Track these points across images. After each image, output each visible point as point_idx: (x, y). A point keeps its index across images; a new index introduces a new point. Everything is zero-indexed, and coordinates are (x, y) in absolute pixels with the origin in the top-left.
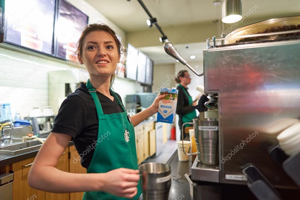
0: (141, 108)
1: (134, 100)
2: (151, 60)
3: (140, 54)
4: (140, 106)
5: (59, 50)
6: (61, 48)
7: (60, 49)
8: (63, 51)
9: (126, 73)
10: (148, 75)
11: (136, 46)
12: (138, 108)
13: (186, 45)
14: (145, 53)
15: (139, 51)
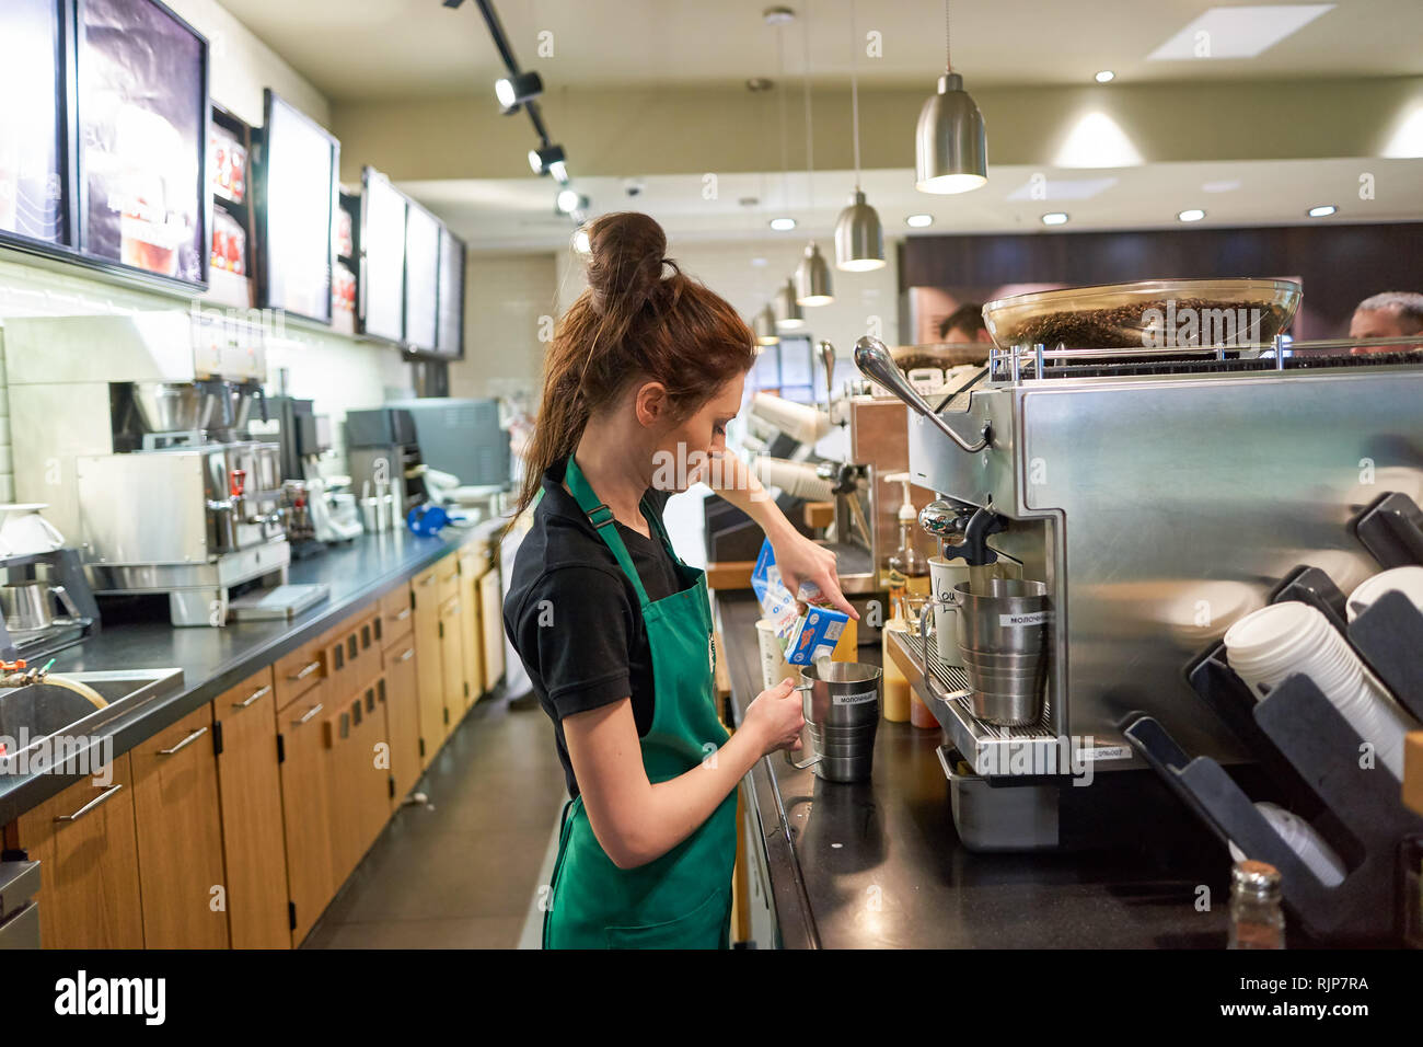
0: (422, 468)
1: (394, 438)
2: (455, 238)
3: (417, 213)
4: (417, 462)
5: (90, 219)
6: (100, 209)
7: (94, 216)
8: (110, 222)
9: (362, 314)
10: (445, 313)
11: (396, 176)
12: (411, 474)
13: (629, 183)
14: (433, 208)
15: (410, 199)
